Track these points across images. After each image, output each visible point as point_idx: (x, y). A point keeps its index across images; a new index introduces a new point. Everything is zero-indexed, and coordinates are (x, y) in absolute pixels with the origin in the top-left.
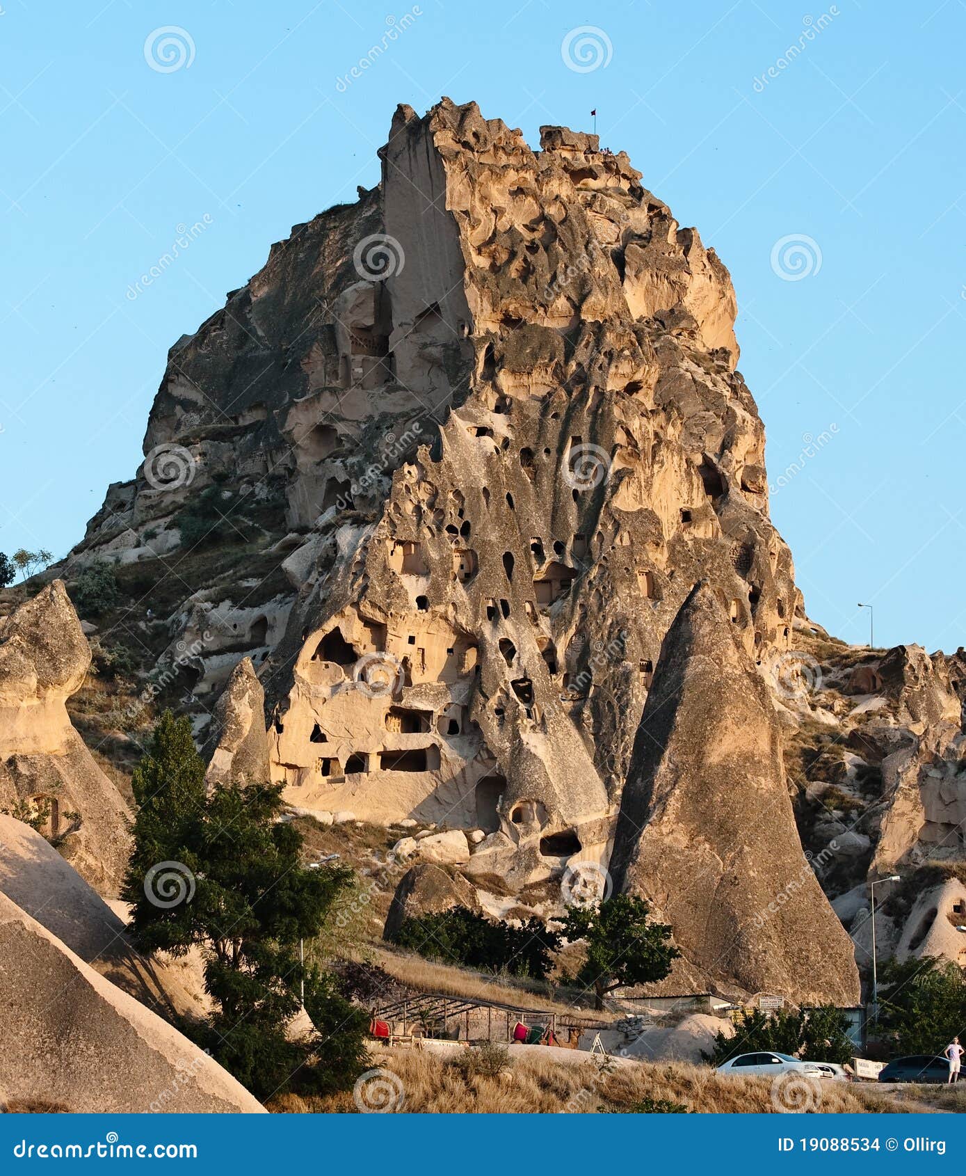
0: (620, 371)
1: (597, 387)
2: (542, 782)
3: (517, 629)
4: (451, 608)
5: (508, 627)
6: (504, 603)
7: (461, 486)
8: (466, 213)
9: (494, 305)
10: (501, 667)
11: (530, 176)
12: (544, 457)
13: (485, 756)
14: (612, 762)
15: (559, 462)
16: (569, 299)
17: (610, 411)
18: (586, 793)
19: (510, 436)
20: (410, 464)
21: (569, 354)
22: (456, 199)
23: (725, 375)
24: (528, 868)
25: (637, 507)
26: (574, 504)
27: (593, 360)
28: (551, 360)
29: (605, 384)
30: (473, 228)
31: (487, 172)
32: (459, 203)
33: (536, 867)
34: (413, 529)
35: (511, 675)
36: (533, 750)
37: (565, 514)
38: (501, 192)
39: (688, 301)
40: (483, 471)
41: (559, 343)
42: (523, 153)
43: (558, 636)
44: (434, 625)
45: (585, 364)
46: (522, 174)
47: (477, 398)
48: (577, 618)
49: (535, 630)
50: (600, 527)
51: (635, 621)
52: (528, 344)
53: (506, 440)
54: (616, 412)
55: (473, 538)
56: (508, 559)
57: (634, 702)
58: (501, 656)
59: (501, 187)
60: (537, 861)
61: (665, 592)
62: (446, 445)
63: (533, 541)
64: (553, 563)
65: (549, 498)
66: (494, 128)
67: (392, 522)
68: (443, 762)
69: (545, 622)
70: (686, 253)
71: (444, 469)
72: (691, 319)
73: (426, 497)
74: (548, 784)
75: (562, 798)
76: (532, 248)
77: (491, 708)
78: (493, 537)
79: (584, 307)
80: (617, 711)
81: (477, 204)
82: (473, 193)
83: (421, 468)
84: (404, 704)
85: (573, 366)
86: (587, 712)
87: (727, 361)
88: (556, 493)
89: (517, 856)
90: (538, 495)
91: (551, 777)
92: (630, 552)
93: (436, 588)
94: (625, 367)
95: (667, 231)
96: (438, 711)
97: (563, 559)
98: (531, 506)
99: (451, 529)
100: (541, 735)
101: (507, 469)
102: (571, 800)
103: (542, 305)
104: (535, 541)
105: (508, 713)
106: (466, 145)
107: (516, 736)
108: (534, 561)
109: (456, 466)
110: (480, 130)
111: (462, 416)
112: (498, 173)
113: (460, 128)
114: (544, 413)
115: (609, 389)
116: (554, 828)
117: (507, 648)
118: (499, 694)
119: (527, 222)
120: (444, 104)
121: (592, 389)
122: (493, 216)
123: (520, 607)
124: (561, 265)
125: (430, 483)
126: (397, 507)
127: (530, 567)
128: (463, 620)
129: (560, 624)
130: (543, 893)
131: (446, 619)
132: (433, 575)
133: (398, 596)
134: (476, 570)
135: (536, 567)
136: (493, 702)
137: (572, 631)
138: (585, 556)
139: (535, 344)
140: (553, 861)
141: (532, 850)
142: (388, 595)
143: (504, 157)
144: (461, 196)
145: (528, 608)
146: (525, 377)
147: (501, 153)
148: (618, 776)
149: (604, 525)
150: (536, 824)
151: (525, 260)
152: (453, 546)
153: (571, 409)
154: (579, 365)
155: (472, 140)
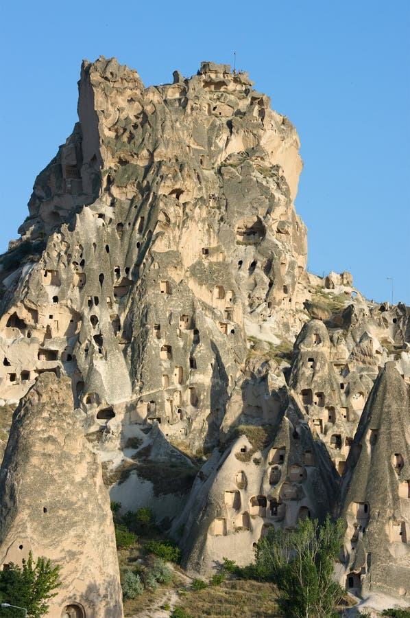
0: (166, 185)
1: (154, 193)
2: (99, 385)
3: (101, 311)
4: (69, 301)
5: (96, 310)
6: (96, 299)
7: (82, 243)
8: (103, 111)
9: (113, 155)
10: (90, 329)
11: (138, 92)
12: (127, 227)
13: (78, 372)
14: (136, 374)
15: (133, 229)
16: (148, 150)
17: (158, 204)
18: (120, 389)
19: (113, 217)
20: (58, 233)
21: (145, 177)
22: (99, 105)
23: (275, 178)
24: (90, 425)
25: (167, 250)
26: (137, 249)
27: (153, 180)
28: (136, 180)
29: (157, 191)
30: (106, 118)
31: (115, 91)
32: (100, 107)
33: (93, 425)
34: (55, 264)
35: (94, 332)
36: (97, 369)
37: (132, 254)
38: (123, 100)
39: (262, 142)
40: (95, 235)
41: (142, 172)
42: (135, 81)
43: (121, 313)
44: (62, 310)
45: (150, 182)
46: (134, 91)
47: (101, 199)
48: (130, 304)
49: (110, 310)
50: (144, 260)
51: (155, 306)
52: (126, 173)
53: (111, 219)
54: (161, 205)
55: (85, 267)
56: (101, 277)
57: (149, 345)
58: (90, 323)
59: (123, 98)
60: (94, 422)
61: (174, 291)
62: (78, 223)
63: (116, 268)
64: (124, 278)
65: (126, 247)
66: (122, 69)
67: (45, 262)
68: (61, 375)
69: (116, 307)
70: (262, 120)
71: (74, 235)
72: (263, 151)
73: (64, 249)
74: (102, 385)
75: (108, 392)
76: (135, 126)
77: (82, 349)
78: (95, 267)
79: (155, 154)
80: (141, 349)
81: (110, 107)
82: (107, 102)
83: (62, 235)
84: (45, 347)
85: (145, 182)
86: (129, 349)
87: (278, 171)
88: (130, 244)
89: (86, 420)
90: (122, 245)
91: (104, 382)
92: (158, 272)
93: (63, 292)
94: (169, 183)
95: (253, 110)
96: (61, 350)
97: (127, 276)
98: (118, 251)
99: (75, 263)
100: (104, 361)
101: (108, 233)
102: (112, 392)
103: (135, 154)
104: (117, 268)
105: (90, 351)
106: (106, 78)
107: (92, 362)
108: (115, 277)
109: (81, 233)
110: (114, 71)
111: (92, 209)
112: (120, 92)
113: (105, 71)
114: (131, 206)
115: (160, 193)
116: (104, 406)
117: (94, 320)
118: (87, 342)
119: (135, 114)
120: (100, 59)
121: (152, 194)
122: (118, 112)
123: (104, 299)
124: (147, 135)
125: (66, 242)
126: (48, 254)
127: (113, 280)
128: (75, 307)
129: (122, 306)
130: (95, 437)
131: (67, 307)
132: (61, 286)
133: (43, 296)
134: (85, 283)
135: (115, 280)
136: (84, 346)
137: (127, 311)
138: (136, 275)
139: (130, 173)
140: (102, 422)
141: (93, 417)
142: (38, 296)
143: (126, 83)
144: (101, 103)
145: (108, 300)
146: (124, 189)
147: (124, 81)
148: (138, 380)
149: (147, 259)
150: (95, 405)
151: (130, 133)
152: (75, 272)
153: (142, 204)
154: (148, 182)
155: (109, 76)
